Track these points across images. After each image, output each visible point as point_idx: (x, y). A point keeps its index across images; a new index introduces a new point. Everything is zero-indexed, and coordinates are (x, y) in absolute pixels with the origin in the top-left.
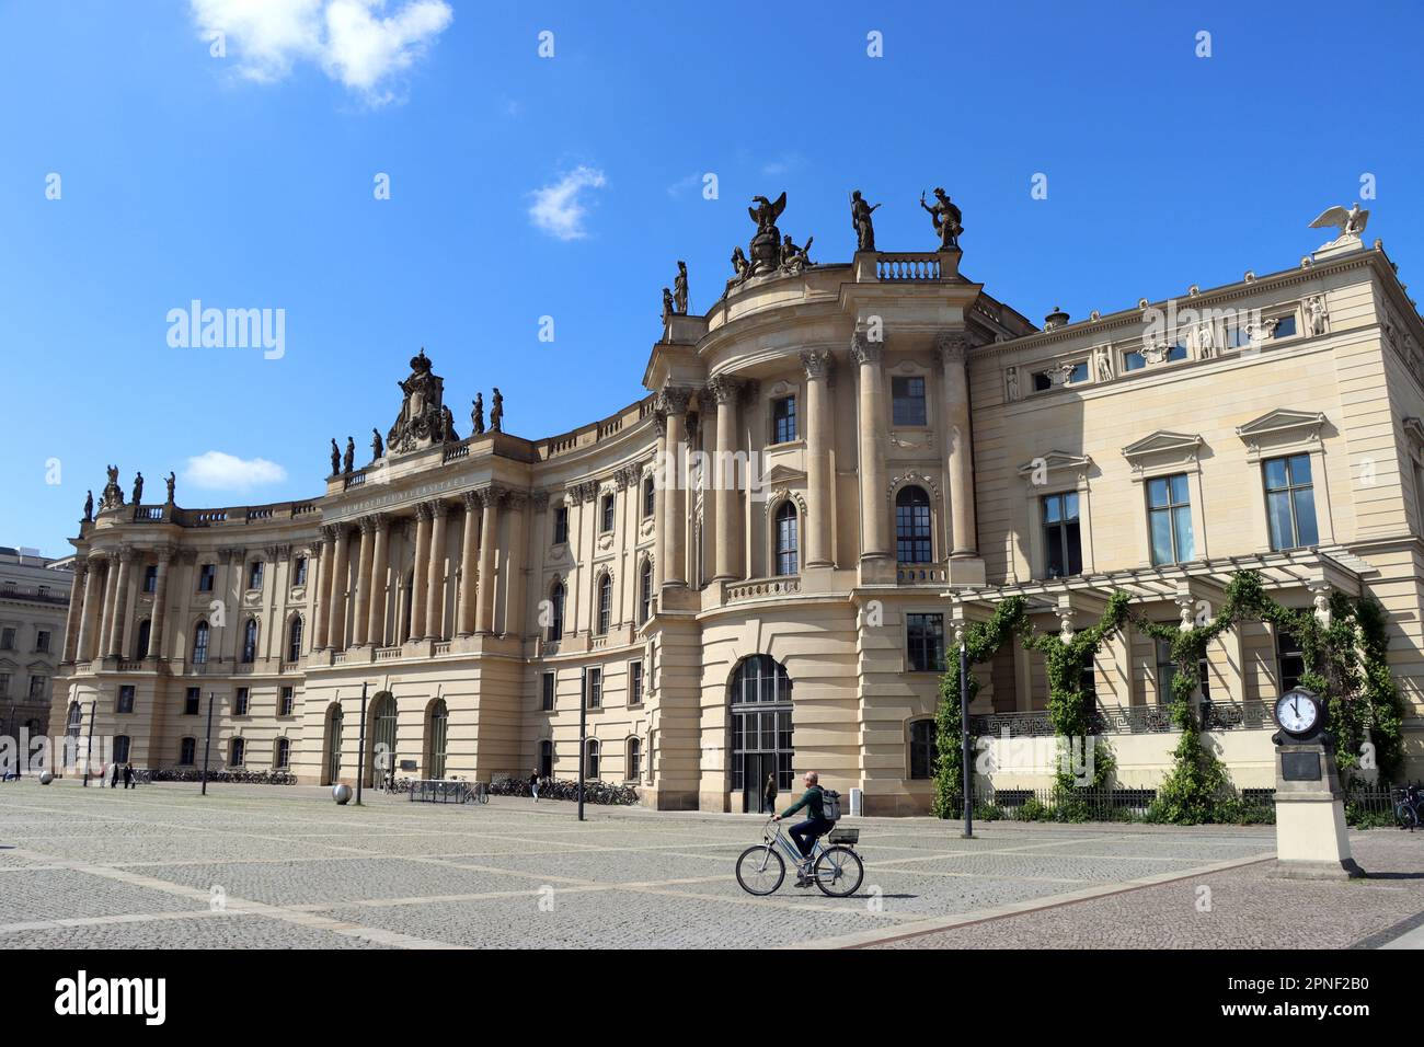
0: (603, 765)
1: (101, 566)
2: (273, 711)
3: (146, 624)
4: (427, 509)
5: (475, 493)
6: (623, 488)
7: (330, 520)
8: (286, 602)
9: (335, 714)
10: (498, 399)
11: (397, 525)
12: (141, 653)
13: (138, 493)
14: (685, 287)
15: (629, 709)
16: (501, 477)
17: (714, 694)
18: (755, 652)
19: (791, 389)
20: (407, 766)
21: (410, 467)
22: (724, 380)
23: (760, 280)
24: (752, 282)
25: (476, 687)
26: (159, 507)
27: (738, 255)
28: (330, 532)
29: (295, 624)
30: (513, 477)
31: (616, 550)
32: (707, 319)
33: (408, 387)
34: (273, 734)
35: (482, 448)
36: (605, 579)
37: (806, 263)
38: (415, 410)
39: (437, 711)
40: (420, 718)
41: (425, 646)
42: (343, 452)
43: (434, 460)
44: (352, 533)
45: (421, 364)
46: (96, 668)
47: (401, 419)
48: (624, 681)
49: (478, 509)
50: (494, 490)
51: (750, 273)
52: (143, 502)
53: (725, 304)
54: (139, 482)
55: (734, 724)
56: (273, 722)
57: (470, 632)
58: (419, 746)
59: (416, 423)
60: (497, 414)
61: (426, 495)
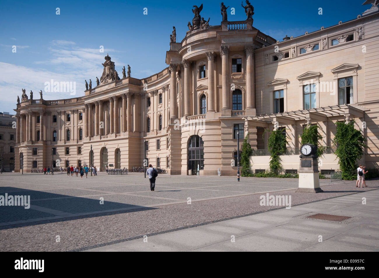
0: (161, 164)
1: (24, 116)
2: (76, 153)
3: (39, 132)
4: (112, 98)
5: (124, 94)
6: (164, 91)
7: (86, 102)
8: (77, 124)
9: (92, 153)
10: (129, 68)
11: (105, 103)
12: (38, 139)
13: (32, 96)
14: (175, 34)
15: (167, 149)
16: (131, 89)
17: (184, 145)
18: (194, 134)
19: (204, 63)
20: (111, 165)
21: (107, 87)
22: (186, 61)
23: (196, 31)
24: (193, 32)
25: (127, 145)
26: (38, 100)
27: (189, 24)
28: (87, 105)
29: (80, 130)
30: (135, 89)
31: (163, 108)
32: (181, 43)
33: (105, 65)
34: (77, 159)
35: (126, 81)
36: (160, 116)
37: (208, 26)
38: (107, 72)
39: (118, 151)
40: (114, 153)
41: (114, 135)
42: (89, 84)
43: (113, 85)
44: (93, 105)
45: (108, 58)
46: (25, 143)
47: (104, 74)
48: (165, 142)
49: (126, 98)
50: (130, 93)
51: (192, 30)
52: (34, 99)
53: (186, 39)
54: (32, 93)
55: (189, 153)
56: (76, 156)
57: (126, 131)
58: (114, 161)
59: (108, 76)
60: (129, 72)
61: (111, 95)
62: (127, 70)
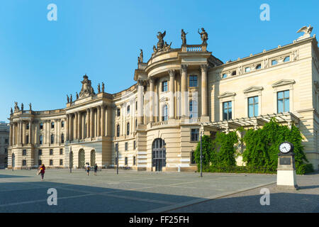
0: (128, 162)
1: (16, 123)
2: (58, 153)
3: (28, 136)
4: (89, 109)
5: (99, 105)
7: (68, 112)
8: (60, 131)
9: (71, 153)
10: (103, 85)
11: (83, 113)
13: (22, 108)
14: (142, 56)
15: (133, 150)
16: (105, 102)
17: (149, 146)
18: (158, 137)
21: (84, 100)
23: (160, 53)
24: (157, 54)
25: (101, 147)
26: (28, 111)
27: (154, 47)
28: (68, 115)
29: (62, 135)
30: (108, 103)
31: (130, 117)
32: (148, 63)
33: (83, 83)
34: (59, 158)
35: (100, 95)
36: (128, 123)
37: (170, 48)
38: (85, 88)
39: (93, 152)
40: (90, 154)
41: (90, 138)
43: (90, 98)
44: (73, 115)
45: (86, 77)
46: (17, 146)
47: (82, 90)
48: (133, 145)
49: (100, 109)
50: (103, 105)
51: (157, 52)
53: (151, 59)
55: (153, 153)
56: (59, 156)
57: (100, 135)
58: (90, 160)
59: (85, 91)
60: (103, 88)
61: (88, 106)
62: (101, 87)
